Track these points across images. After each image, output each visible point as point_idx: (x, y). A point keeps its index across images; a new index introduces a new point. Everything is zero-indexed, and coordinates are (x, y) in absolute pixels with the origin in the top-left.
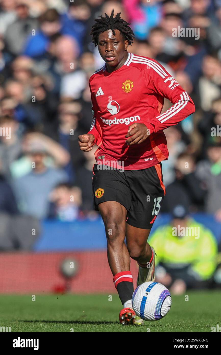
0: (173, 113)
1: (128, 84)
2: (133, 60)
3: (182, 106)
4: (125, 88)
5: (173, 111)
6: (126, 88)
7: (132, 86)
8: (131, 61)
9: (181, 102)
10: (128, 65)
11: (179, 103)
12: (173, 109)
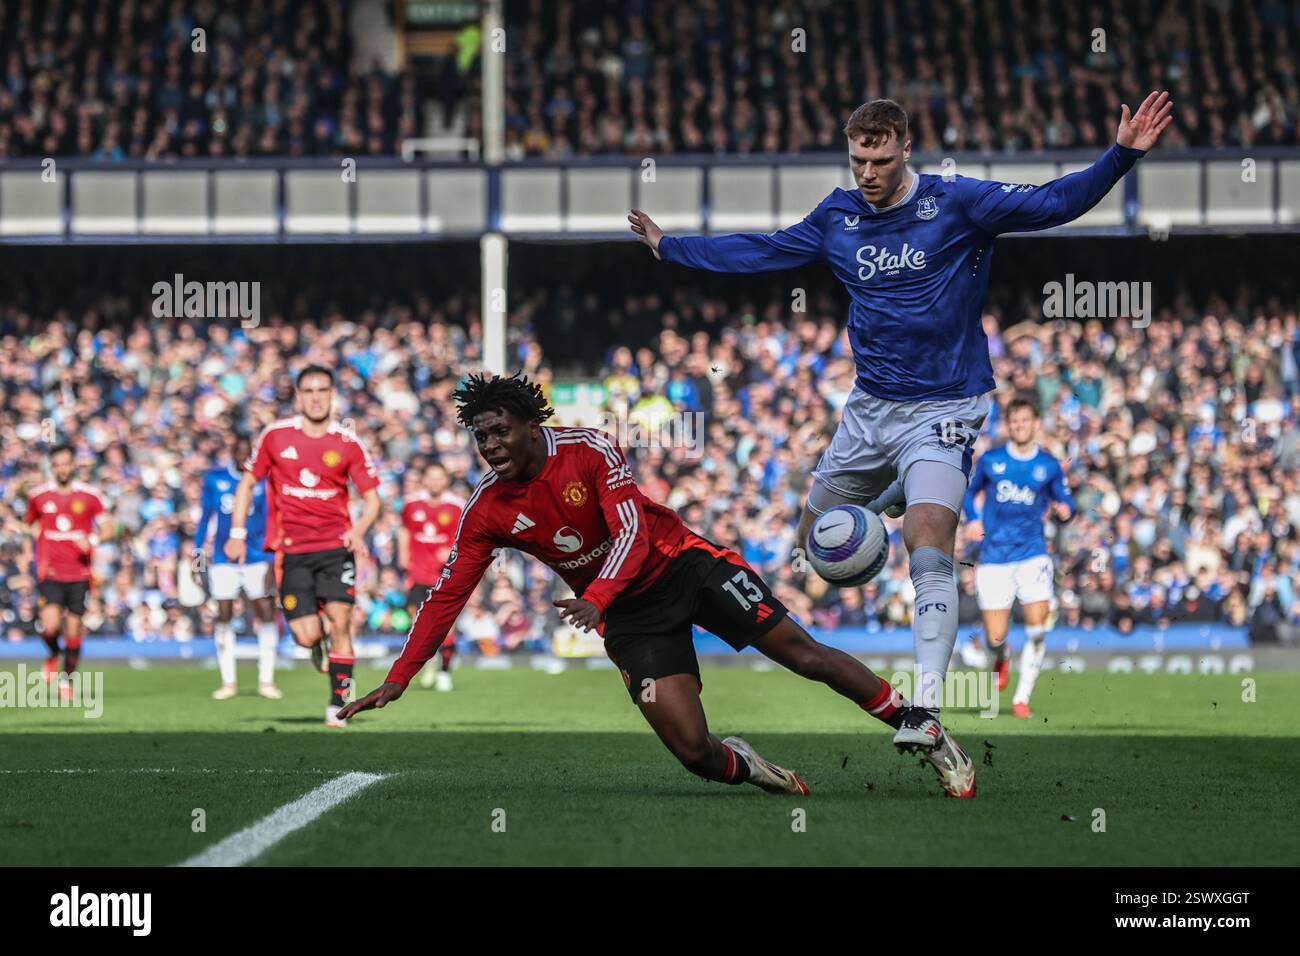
0: (619, 557)
1: (573, 491)
2: (557, 440)
3: (628, 539)
4: (571, 499)
5: (618, 553)
6: (575, 499)
7: (584, 490)
8: (555, 443)
9: (625, 532)
10: (555, 453)
11: (622, 536)
12: (616, 550)
